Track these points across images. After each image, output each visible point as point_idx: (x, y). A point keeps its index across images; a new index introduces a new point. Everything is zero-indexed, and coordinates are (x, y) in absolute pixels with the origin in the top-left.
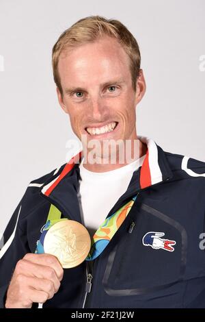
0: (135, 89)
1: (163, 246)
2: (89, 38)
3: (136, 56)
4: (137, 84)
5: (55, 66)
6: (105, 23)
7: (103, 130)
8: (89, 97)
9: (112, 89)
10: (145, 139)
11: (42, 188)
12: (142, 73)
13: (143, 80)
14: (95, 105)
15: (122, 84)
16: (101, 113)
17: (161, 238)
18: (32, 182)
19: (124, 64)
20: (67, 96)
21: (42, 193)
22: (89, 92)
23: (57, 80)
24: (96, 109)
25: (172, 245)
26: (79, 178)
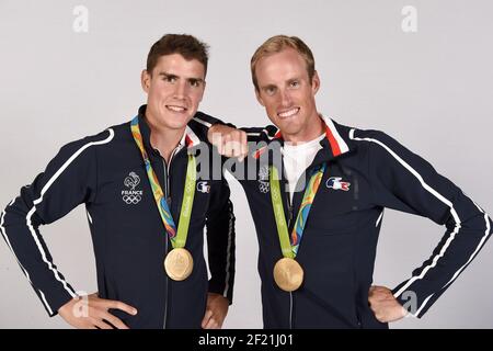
0: (311, 84)
1: (341, 187)
3: (310, 61)
4: (313, 81)
6: (287, 39)
7: (289, 113)
8: (278, 91)
9: (294, 84)
13: (318, 78)
15: (301, 80)
16: (287, 101)
17: (340, 181)
20: (262, 92)
22: (278, 87)
25: (347, 185)
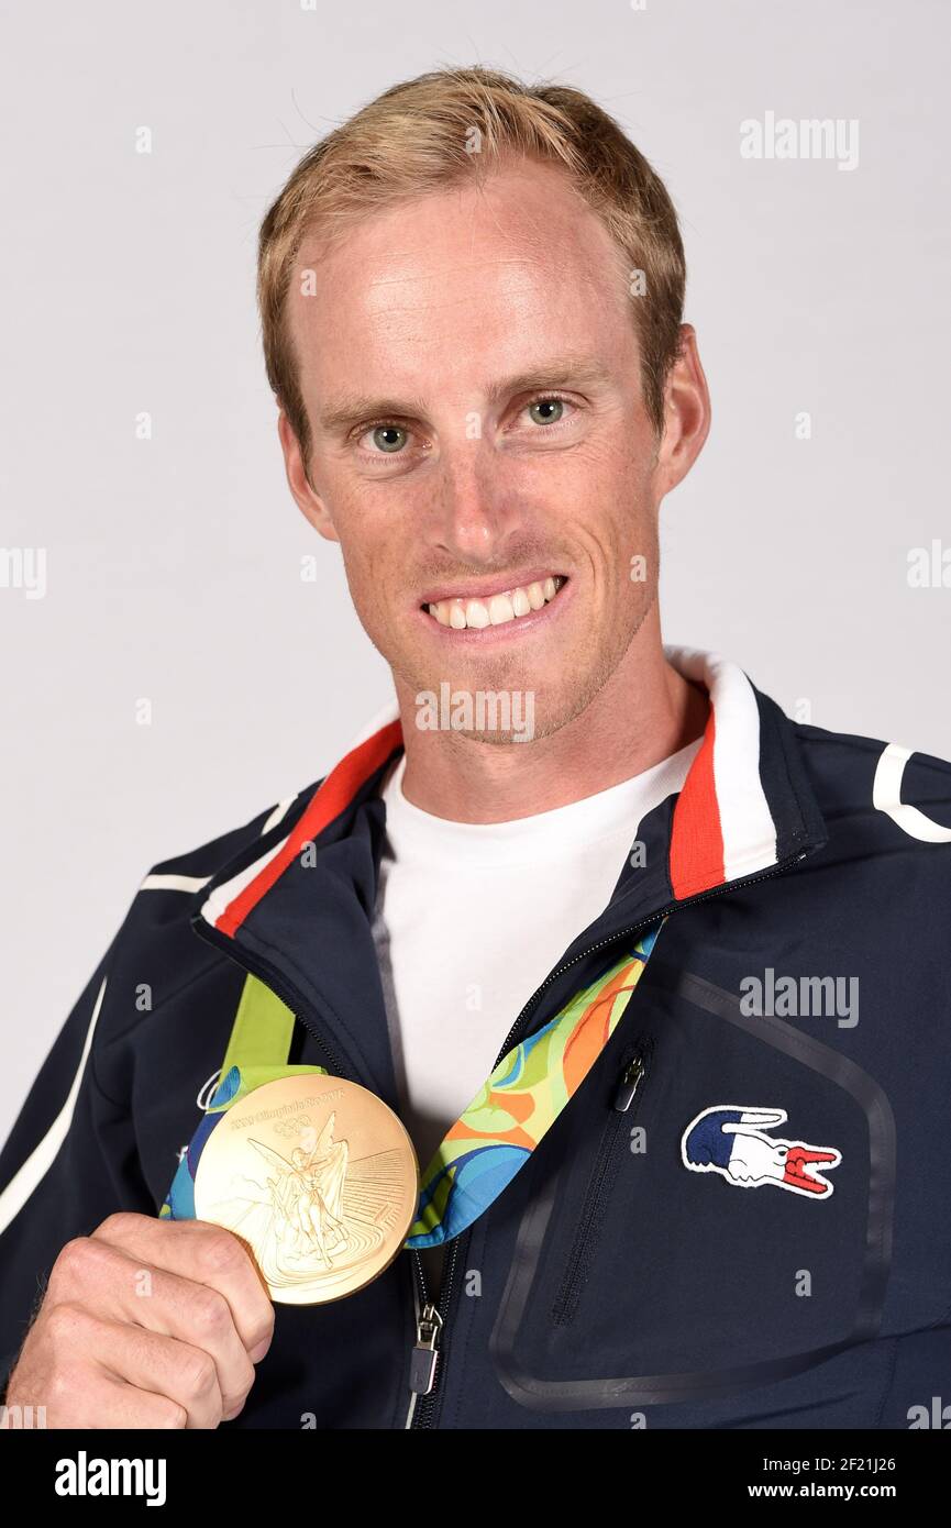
1: (781, 1173)
2: (437, 162)
4: (667, 395)
5: (275, 303)
6: (512, 98)
8: (435, 452)
9: (545, 410)
10: (700, 660)
11: (204, 895)
12: (691, 341)
13: (697, 377)
14: (466, 486)
15: (595, 385)
16: (494, 525)
17: (773, 1133)
18: (161, 869)
19: (602, 290)
21: (203, 923)
22: (437, 427)
23: (283, 373)
24: (469, 505)
25: (821, 1166)
26: (382, 848)
